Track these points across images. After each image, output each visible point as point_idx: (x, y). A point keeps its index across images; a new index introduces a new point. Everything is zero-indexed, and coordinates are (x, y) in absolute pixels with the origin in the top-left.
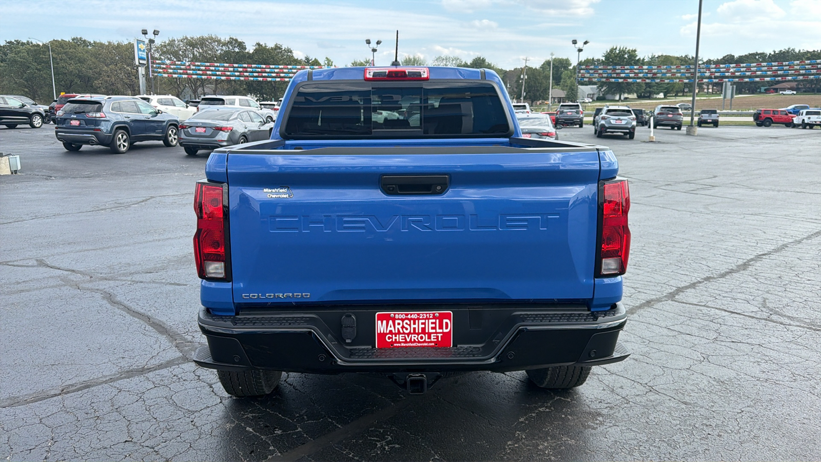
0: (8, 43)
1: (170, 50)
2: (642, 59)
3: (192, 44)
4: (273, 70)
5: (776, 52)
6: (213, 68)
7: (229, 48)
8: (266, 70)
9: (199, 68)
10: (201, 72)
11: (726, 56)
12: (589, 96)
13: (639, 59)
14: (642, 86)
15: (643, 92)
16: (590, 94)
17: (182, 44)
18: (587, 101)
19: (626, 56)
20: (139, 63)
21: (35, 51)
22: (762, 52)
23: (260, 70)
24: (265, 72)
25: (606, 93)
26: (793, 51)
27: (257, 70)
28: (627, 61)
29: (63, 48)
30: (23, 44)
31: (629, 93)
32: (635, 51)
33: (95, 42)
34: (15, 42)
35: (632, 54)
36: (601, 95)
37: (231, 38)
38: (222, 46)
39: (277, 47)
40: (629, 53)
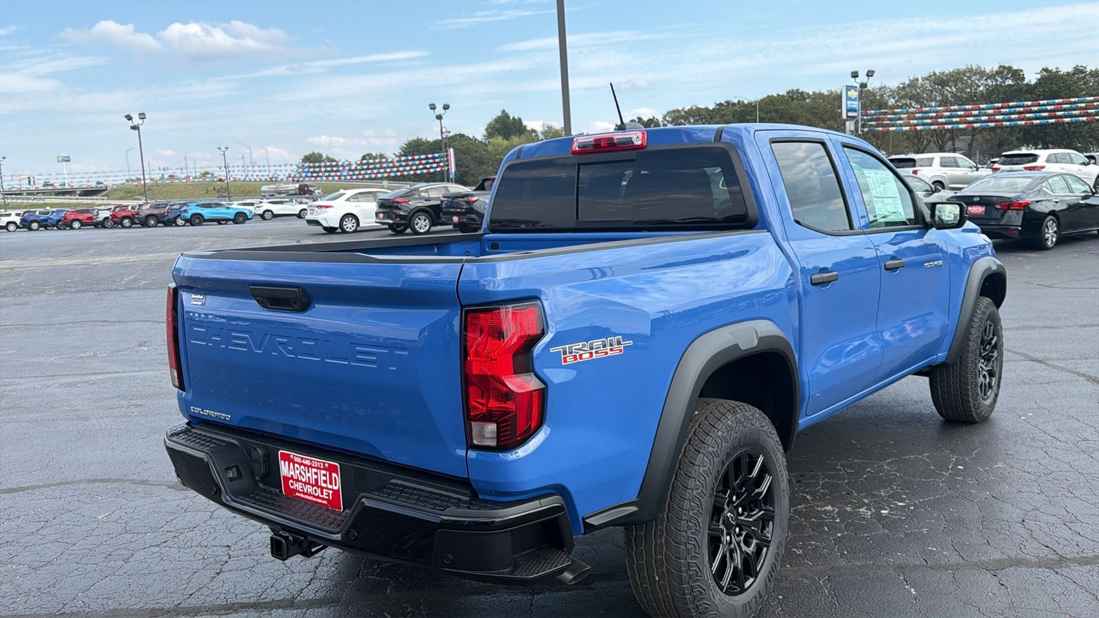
0: (718, 105)
1: (911, 93)
3: (941, 81)
4: (1044, 108)
6: (948, 114)
7: (997, 81)
8: (1032, 108)
9: (927, 115)
10: (929, 121)
17: (927, 84)
20: (847, 116)
21: (742, 111)
23: (1022, 109)
24: (1031, 112)
27: (1017, 109)
29: (774, 105)
30: (734, 104)
33: (814, 93)
34: (725, 104)
37: (1001, 66)
38: (986, 80)
39: (1078, 71)
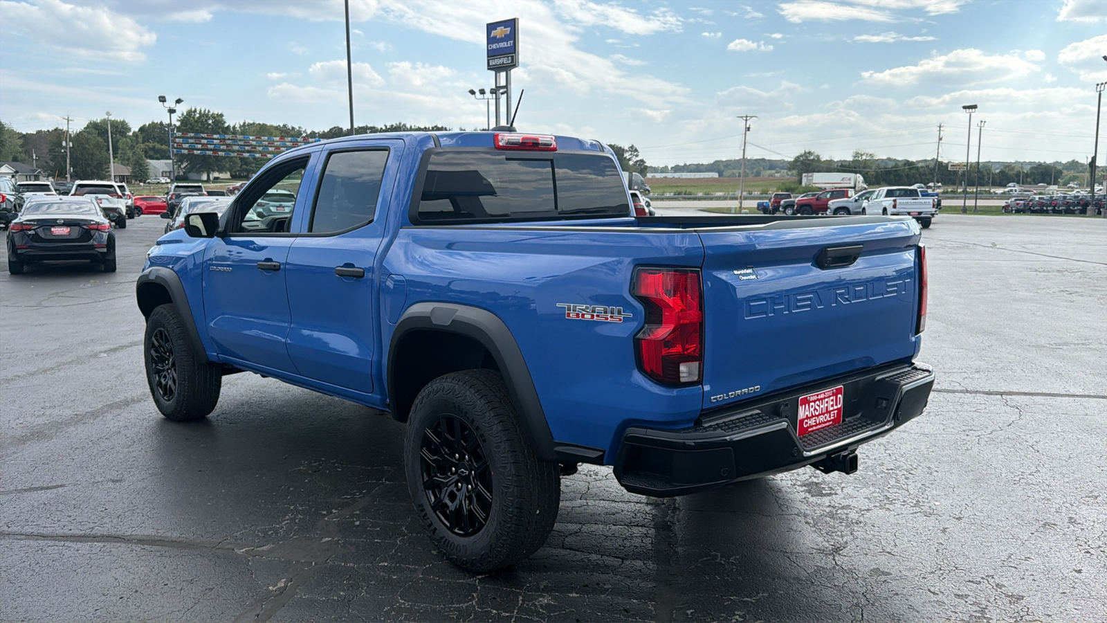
2: (232, 126)
5: (388, 127)
11: (332, 129)
12: (164, 174)
13: (229, 126)
14: (237, 163)
15: (238, 171)
16: (166, 172)
18: (163, 181)
19: (210, 122)
22: (372, 126)
25: (188, 170)
26: (405, 126)
28: (212, 128)
31: (220, 171)
32: (222, 115)
35: (218, 119)
36: (181, 173)
40: (214, 118)
